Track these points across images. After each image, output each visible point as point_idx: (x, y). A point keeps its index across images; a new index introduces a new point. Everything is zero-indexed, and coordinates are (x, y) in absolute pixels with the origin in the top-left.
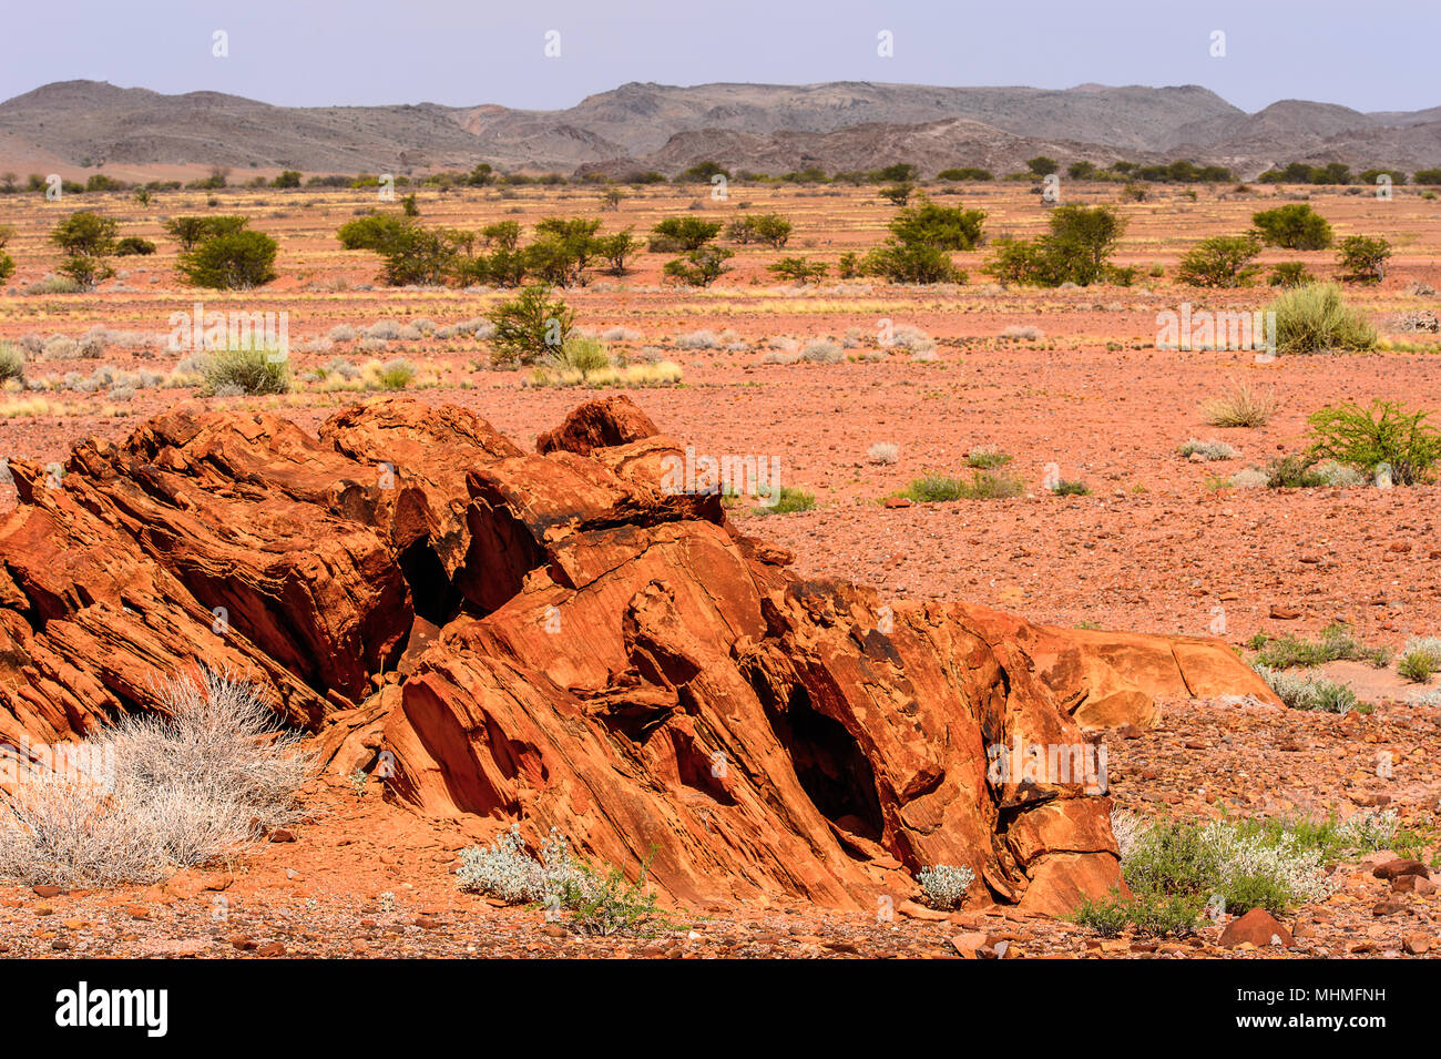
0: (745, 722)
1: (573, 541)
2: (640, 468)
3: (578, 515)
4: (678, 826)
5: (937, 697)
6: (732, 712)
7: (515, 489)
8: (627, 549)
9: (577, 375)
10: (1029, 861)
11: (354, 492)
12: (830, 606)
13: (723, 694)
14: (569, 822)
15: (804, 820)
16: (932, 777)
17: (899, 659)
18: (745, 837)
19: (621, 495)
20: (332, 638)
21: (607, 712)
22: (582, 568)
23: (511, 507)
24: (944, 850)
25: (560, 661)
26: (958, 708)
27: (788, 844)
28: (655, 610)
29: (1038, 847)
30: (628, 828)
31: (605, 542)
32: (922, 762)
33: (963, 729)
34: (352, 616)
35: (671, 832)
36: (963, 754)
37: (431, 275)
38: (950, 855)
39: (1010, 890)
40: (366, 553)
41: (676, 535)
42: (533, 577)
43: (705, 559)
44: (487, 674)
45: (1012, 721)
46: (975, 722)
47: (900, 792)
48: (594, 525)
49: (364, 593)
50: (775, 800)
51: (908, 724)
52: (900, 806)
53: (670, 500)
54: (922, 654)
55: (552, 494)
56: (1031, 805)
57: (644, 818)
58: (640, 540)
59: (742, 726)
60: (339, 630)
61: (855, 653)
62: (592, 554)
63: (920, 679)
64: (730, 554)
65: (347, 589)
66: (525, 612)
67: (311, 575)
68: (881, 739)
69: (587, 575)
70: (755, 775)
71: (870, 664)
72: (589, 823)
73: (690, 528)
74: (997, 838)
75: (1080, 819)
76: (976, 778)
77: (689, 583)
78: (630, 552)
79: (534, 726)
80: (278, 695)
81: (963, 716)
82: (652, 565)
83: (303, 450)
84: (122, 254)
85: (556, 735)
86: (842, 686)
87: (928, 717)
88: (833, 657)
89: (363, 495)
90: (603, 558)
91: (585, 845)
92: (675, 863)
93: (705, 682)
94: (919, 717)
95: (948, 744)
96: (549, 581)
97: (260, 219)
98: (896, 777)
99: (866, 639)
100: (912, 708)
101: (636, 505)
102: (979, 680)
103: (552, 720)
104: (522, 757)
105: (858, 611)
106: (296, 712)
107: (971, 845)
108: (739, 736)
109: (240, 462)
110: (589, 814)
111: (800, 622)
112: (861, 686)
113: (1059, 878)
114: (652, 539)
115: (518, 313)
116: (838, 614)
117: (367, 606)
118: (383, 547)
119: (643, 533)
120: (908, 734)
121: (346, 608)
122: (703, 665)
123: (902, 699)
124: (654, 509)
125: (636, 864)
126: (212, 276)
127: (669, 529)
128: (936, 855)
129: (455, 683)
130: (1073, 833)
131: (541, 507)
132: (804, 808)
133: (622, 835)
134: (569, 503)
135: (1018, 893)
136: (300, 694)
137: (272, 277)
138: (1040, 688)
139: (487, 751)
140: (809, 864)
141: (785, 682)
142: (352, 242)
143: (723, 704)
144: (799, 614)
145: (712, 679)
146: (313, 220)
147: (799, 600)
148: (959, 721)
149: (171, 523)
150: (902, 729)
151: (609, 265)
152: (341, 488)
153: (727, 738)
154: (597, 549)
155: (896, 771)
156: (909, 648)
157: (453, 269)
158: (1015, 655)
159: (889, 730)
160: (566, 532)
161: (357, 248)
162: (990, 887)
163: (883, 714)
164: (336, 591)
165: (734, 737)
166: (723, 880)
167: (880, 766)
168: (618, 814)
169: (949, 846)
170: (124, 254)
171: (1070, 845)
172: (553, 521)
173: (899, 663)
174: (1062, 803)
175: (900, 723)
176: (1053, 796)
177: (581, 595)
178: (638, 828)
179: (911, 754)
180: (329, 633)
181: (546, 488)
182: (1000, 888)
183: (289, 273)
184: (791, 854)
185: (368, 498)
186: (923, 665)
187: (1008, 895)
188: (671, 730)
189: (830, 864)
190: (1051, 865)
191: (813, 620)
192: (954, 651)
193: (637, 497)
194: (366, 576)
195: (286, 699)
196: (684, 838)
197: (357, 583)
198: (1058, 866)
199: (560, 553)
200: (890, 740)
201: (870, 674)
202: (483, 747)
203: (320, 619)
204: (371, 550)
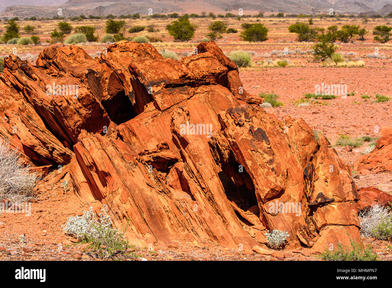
0: (203, 166)
1: (162, 92)
2: (195, 64)
3: (164, 81)
4: (168, 209)
5: (285, 157)
6: (198, 161)
7: (142, 71)
8: (184, 96)
9: (334, 64)
10: (320, 228)
11: (92, 74)
12: (243, 118)
13: (196, 154)
14: (118, 206)
15: (222, 208)
16: (278, 191)
17: (269, 141)
18: (197, 215)
19: (183, 74)
20: (72, 129)
21: (152, 160)
22: (164, 103)
23: (140, 78)
24: (281, 222)
25: (153, 139)
26: (294, 162)
27: (212, 218)
28: (179, 119)
29: (324, 222)
30: (144, 209)
31: (175, 92)
32: (273, 184)
33: (295, 171)
34: (79, 121)
35: (164, 212)
36: (294, 182)
37: (310, 39)
38: (283, 225)
39: (307, 241)
40: (82, 96)
41: (206, 90)
42: (148, 106)
43: (217, 100)
44: (97, 143)
45: (318, 168)
46: (301, 168)
47: (263, 197)
48: (170, 86)
49: (83, 111)
50: (211, 199)
51: (269, 168)
52: (264, 203)
53: (204, 77)
54: (281, 139)
55: (156, 74)
56: (323, 204)
57: (152, 205)
58: (190, 92)
59: (202, 168)
60: (74, 126)
61: (250, 138)
62: (169, 97)
63: (278, 149)
64: (227, 98)
65: (76, 110)
66: (141, 120)
67: (60, 104)
68: (256, 174)
69: (166, 106)
70: (204, 189)
71: (255, 143)
72: (127, 207)
73: (212, 88)
74: (309, 218)
75: (344, 211)
76: (299, 192)
77: (209, 109)
78: (185, 97)
79: (111, 165)
80: (47, 151)
81: (296, 165)
82: (194, 102)
83: (83, 59)
84: (228, 33)
85: (121, 169)
86: (242, 151)
87: (278, 165)
88: (240, 139)
89: (95, 75)
90: (173, 99)
91: (124, 216)
92: (163, 225)
93: (190, 149)
94: (274, 165)
95: (287, 176)
96: (154, 108)
97: (270, 25)
98: (261, 191)
99: (255, 132)
100: (271, 162)
101: (189, 78)
102: (307, 151)
103: (120, 163)
104: (106, 178)
105: (255, 120)
106: (57, 158)
107: (294, 221)
108: (200, 171)
109: (62, 63)
110: (128, 203)
111: (231, 124)
112: (250, 152)
113: (331, 236)
114: (196, 92)
115: (321, 46)
116: (246, 121)
117: (85, 117)
118: (89, 93)
119: (192, 90)
120: (268, 172)
121: (76, 117)
122: (190, 141)
123: (268, 157)
124: (197, 80)
125: (145, 225)
126: (249, 38)
127: (203, 88)
128: (277, 225)
129: (84, 147)
130: (340, 217)
131: (151, 78)
132: (222, 203)
133: (141, 213)
134: (162, 77)
135: (311, 243)
136: (57, 151)
137: (266, 39)
138: (332, 154)
139: (96, 175)
140: (219, 227)
141: (226, 149)
142: (292, 31)
143: (195, 158)
144: (231, 121)
145: (192, 148)
146: (284, 25)
147: (230, 115)
148: (294, 167)
149: (29, 86)
150: (266, 170)
151: (359, 37)
152: (87, 72)
153: (195, 172)
154: (171, 95)
155: (262, 189)
156: (275, 136)
157: (316, 37)
158: (322, 140)
159: (260, 171)
160: (159, 88)
161: (293, 32)
162: (299, 239)
163: (259, 164)
164: (72, 110)
165: (198, 172)
166: (182, 233)
167: (256, 186)
168: (141, 203)
169: (284, 221)
170: (229, 33)
171: (338, 222)
172: (155, 84)
173: (268, 142)
174: (337, 204)
175: (265, 168)
176: (333, 201)
177: (163, 113)
178: (149, 210)
179: (268, 181)
180: (70, 127)
181: (154, 71)
182: (303, 240)
183: (271, 38)
184: (213, 223)
185: (98, 76)
186: (280, 143)
187: (306, 243)
188: (176, 168)
189: (229, 228)
190: (328, 230)
191: (235, 123)
192: (296, 138)
193: (189, 75)
194: (84, 105)
195: (51, 153)
196: (170, 215)
197: (80, 108)
198: (332, 231)
199: (156, 96)
200: (260, 175)
201: (254, 146)
202: (95, 173)
203: (66, 122)
204: (84, 95)
